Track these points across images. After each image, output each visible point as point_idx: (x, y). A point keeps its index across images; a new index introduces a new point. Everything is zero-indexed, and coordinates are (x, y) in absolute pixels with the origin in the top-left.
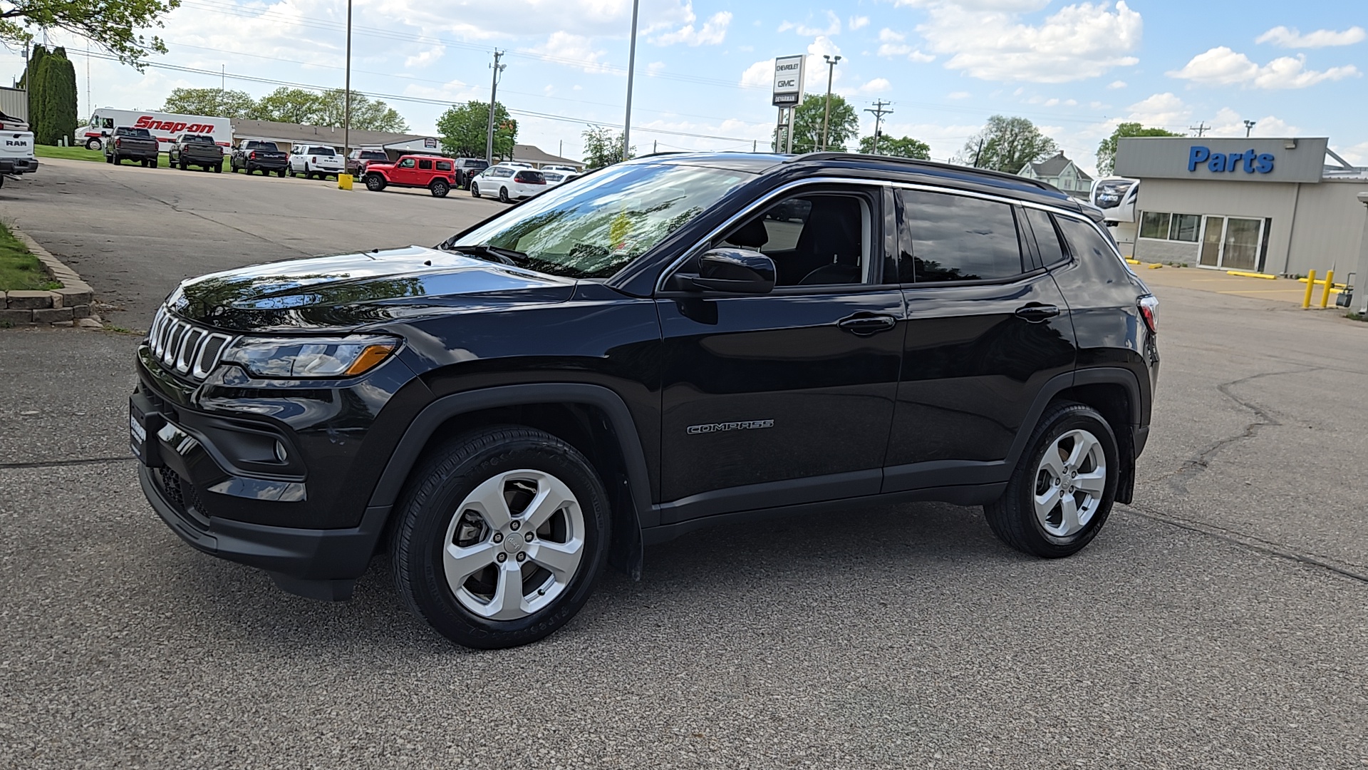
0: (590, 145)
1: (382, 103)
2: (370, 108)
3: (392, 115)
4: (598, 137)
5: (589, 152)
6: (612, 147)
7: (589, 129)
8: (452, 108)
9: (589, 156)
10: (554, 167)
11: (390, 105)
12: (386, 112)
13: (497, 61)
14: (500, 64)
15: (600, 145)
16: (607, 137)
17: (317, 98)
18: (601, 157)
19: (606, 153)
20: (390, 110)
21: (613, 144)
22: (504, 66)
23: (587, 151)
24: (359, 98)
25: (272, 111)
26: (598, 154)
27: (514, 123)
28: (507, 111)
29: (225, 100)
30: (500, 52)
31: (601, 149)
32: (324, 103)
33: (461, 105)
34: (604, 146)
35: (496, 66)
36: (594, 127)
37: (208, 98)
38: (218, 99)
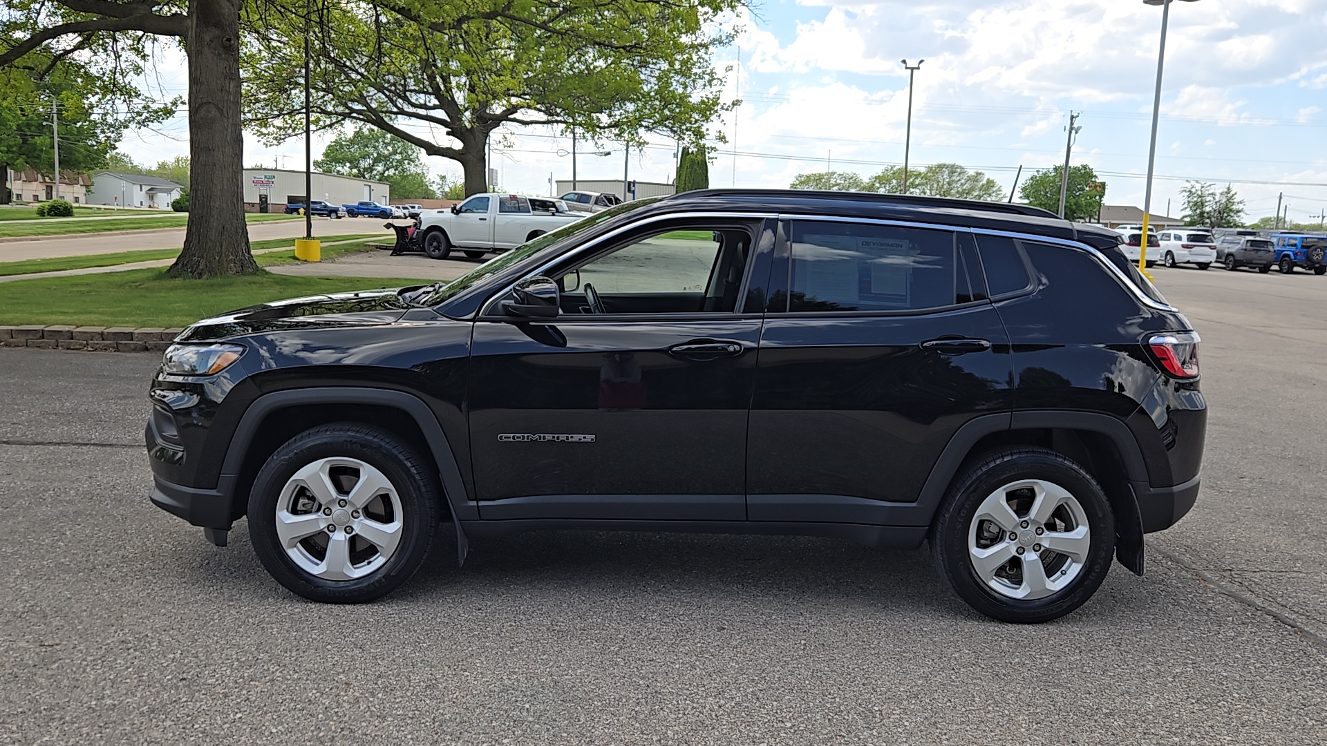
0: (1189, 202)
1: (980, 174)
2: (969, 179)
3: (990, 183)
4: (1199, 193)
5: (1189, 209)
6: (1216, 202)
7: (1188, 185)
8: (1036, 174)
9: (1187, 214)
10: (1129, 226)
11: (988, 175)
12: (984, 181)
13: (1072, 124)
14: (1075, 125)
15: (1201, 201)
16: (1210, 192)
17: (920, 174)
18: (1202, 213)
19: (1207, 209)
20: (988, 179)
21: (1217, 200)
22: (1079, 128)
23: (1186, 208)
24: (959, 170)
25: (878, 188)
26: (1198, 211)
27: (1103, 185)
28: (1094, 173)
29: (839, 181)
30: (1075, 115)
31: (1202, 205)
32: (925, 177)
33: (1044, 171)
34: (1206, 202)
35: (1071, 129)
36: (1193, 183)
37: (823, 180)
38: (832, 181)
